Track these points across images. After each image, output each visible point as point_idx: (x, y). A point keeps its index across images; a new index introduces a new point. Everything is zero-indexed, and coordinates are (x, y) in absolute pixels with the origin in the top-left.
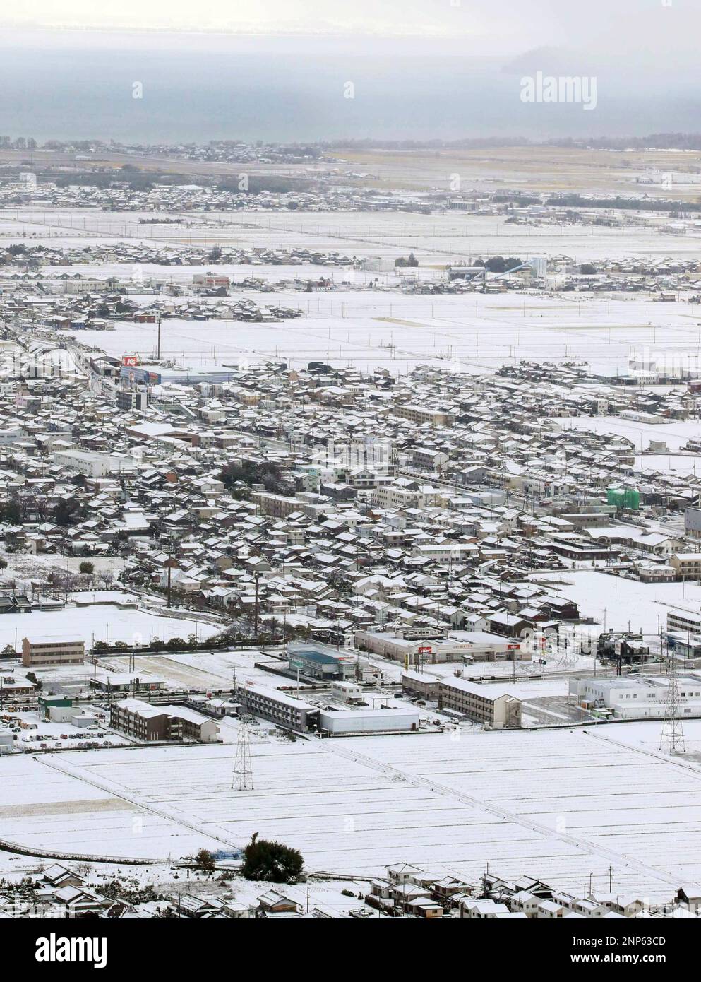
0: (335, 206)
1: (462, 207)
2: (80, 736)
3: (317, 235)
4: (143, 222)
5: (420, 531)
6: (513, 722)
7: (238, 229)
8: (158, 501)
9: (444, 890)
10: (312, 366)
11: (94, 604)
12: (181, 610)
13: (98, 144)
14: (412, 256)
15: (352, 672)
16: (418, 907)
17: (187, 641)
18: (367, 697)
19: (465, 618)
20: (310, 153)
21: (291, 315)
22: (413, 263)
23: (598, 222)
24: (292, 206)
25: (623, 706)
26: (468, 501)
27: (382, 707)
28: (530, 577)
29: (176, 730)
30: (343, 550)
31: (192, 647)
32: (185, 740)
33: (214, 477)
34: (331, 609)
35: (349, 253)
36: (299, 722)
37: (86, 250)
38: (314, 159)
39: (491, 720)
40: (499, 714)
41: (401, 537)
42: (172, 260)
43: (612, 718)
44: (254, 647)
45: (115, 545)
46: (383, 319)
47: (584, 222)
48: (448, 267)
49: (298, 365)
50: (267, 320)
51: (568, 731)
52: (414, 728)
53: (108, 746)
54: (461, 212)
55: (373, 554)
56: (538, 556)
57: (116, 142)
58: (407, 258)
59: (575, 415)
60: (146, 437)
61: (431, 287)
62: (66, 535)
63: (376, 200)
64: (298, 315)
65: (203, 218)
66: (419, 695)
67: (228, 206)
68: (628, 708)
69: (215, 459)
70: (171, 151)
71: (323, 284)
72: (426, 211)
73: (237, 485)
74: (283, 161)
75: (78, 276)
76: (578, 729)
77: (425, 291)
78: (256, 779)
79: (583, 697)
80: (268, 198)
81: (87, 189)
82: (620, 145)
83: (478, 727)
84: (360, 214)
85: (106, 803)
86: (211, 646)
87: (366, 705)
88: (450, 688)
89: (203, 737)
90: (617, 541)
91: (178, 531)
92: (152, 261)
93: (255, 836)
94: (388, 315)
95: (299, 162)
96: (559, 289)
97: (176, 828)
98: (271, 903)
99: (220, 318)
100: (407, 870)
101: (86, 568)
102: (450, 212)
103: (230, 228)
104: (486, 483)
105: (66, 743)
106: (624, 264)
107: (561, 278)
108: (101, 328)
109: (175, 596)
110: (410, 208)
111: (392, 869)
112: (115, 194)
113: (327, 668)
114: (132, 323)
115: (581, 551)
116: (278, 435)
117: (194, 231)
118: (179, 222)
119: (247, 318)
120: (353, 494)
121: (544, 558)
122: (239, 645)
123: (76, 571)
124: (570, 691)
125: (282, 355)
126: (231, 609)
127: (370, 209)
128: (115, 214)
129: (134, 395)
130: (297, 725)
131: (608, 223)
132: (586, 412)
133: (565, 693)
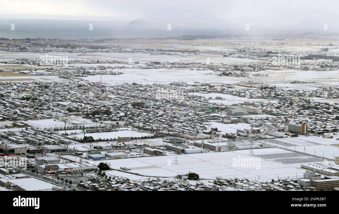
0: (114, 52)
1: (140, 52)
2: (139, 155)
3: (115, 57)
4: (78, 55)
5: (178, 115)
6: (219, 150)
7: (98, 56)
8: (123, 110)
9: (229, 181)
10: (133, 83)
11: (124, 130)
12: (141, 131)
13: (58, 39)
14: (138, 62)
15: (183, 142)
16: (225, 184)
17: (148, 137)
18: (189, 146)
19: (198, 131)
20: (102, 41)
21: (121, 73)
22: (138, 63)
23: (169, 54)
24: (106, 52)
25: (239, 147)
26: (183, 109)
27: (193, 148)
28: (203, 123)
29: (158, 153)
30: (166, 119)
31: (149, 138)
32: (160, 155)
33: (131, 105)
34: (171, 130)
35: (124, 61)
36: (180, 151)
37: (72, 61)
38: (104, 42)
39: (215, 150)
40: (217, 149)
41: (175, 116)
42: (90, 63)
43: (237, 149)
44: (160, 138)
45: (120, 119)
46: (139, 74)
47: (166, 54)
48: (147, 64)
49: (130, 83)
50: (117, 75)
51: (230, 152)
52: (201, 152)
53: (145, 156)
54: (140, 53)
55: (171, 120)
56: (203, 119)
57: (62, 39)
58: (137, 62)
59: (190, 92)
60: (112, 98)
61: (145, 68)
62: (110, 117)
63: (123, 50)
64: (123, 74)
65: (90, 54)
66: (198, 146)
67: (93, 52)
68: (240, 147)
69: (128, 102)
70: (74, 41)
71: (123, 67)
72: (134, 52)
73: (136, 107)
74: (98, 42)
75: (73, 66)
76: (231, 151)
77: (144, 68)
78: (179, 162)
79: (230, 145)
80: (101, 50)
81: (63, 48)
82: (163, 39)
83: (213, 152)
84: (120, 53)
85: (152, 167)
86: (152, 137)
87: (189, 148)
88: (206, 144)
89: (163, 154)
90: (216, 116)
91: (131, 116)
92: (86, 63)
93: (190, 172)
94: (140, 73)
95: (101, 43)
96: (170, 68)
97: (169, 171)
98: (199, 184)
99: (107, 74)
100: (220, 177)
101: (117, 123)
102: (138, 53)
103: (96, 56)
104: (183, 106)
105: (138, 156)
106: (180, 63)
107: (169, 66)
108: (85, 76)
109: (139, 128)
110: (130, 52)
111: (217, 177)
112: (69, 49)
113: (179, 141)
114: (91, 76)
115: (210, 118)
116: (136, 97)
117: (89, 57)
118: (85, 55)
119: (113, 74)
120: (159, 108)
121: (205, 120)
122: (157, 137)
123: (115, 124)
124: (227, 144)
125: (125, 81)
126: (152, 130)
127: (122, 52)
128: (71, 53)
129: (105, 90)
130: (180, 152)
131: (171, 55)
132: (192, 92)
133: (226, 145)
